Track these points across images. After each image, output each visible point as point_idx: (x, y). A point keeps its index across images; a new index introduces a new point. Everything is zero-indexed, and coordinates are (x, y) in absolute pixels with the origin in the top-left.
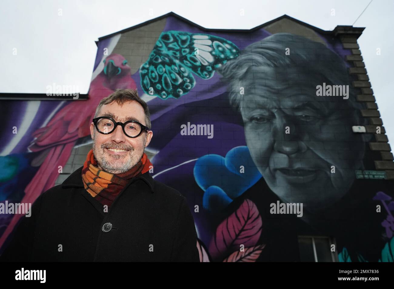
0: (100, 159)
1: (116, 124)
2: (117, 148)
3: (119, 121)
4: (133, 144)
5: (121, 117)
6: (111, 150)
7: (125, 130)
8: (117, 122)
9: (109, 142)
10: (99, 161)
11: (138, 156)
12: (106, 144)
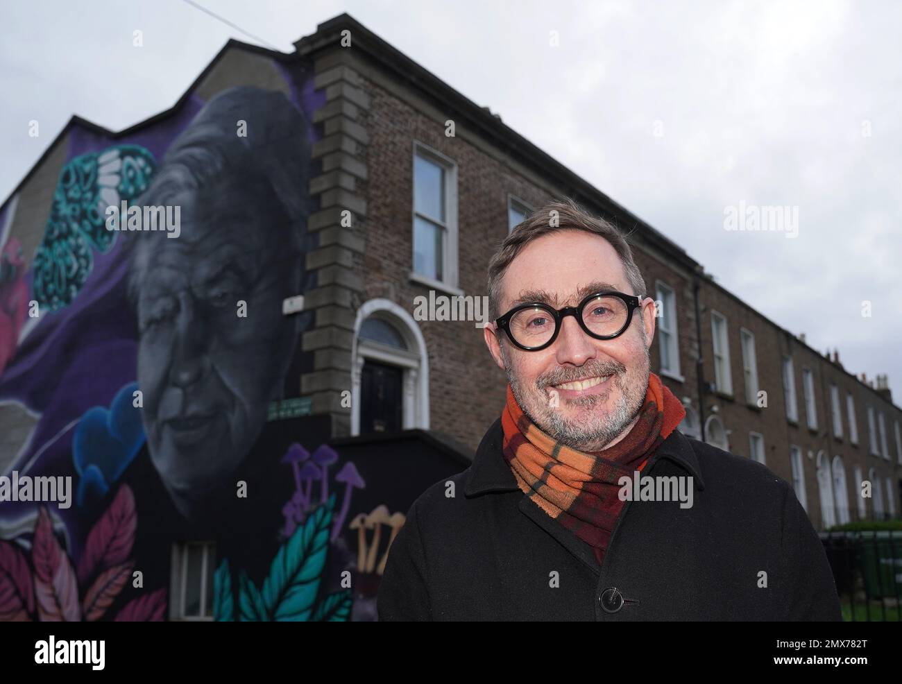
0: (544, 417)
1: (559, 316)
2: (580, 378)
3: (563, 306)
4: (619, 355)
5: (565, 292)
6: (565, 386)
7: (586, 325)
8: (559, 308)
9: (556, 369)
10: (542, 423)
11: (640, 384)
12: (548, 377)
